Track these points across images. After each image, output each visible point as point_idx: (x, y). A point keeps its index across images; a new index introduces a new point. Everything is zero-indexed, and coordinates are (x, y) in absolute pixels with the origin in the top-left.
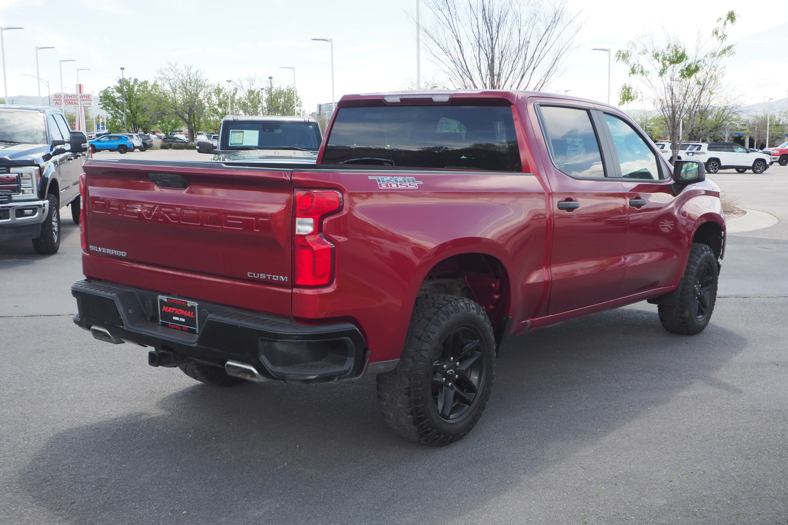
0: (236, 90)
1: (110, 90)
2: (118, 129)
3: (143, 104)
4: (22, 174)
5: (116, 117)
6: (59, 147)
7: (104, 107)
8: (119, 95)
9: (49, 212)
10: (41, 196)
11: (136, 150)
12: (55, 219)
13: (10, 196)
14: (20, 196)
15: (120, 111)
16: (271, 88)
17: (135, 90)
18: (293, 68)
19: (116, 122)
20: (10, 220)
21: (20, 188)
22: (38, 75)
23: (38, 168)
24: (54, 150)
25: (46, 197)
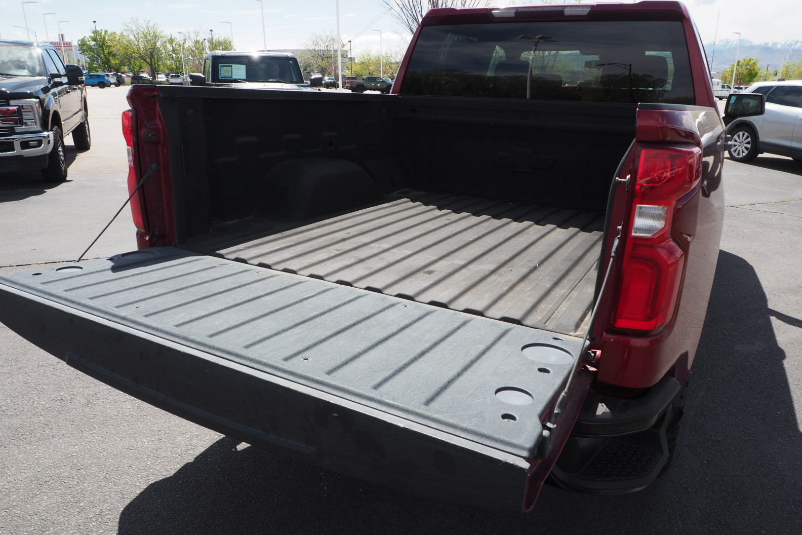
0: (185, 40)
1: (86, 39)
2: (95, 69)
3: (114, 50)
4: (22, 106)
5: (93, 60)
6: (56, 80)
7: (83, 52)
8: (94, 43)
9: (54, 143)
10: (45, 127)
11: (112, 86)
12: (60, 149)
13: (12, 128)
14: (24, 128)
15: (96, 56)
16: (212, 38)
17: (106, 39)
18: (230, 23)
19: (93, 64)
20: (15, 151)
21: (22, 121)
22: (27, 26)
23: (38, 100)
24: (52, 82)
25: (49, 129)
